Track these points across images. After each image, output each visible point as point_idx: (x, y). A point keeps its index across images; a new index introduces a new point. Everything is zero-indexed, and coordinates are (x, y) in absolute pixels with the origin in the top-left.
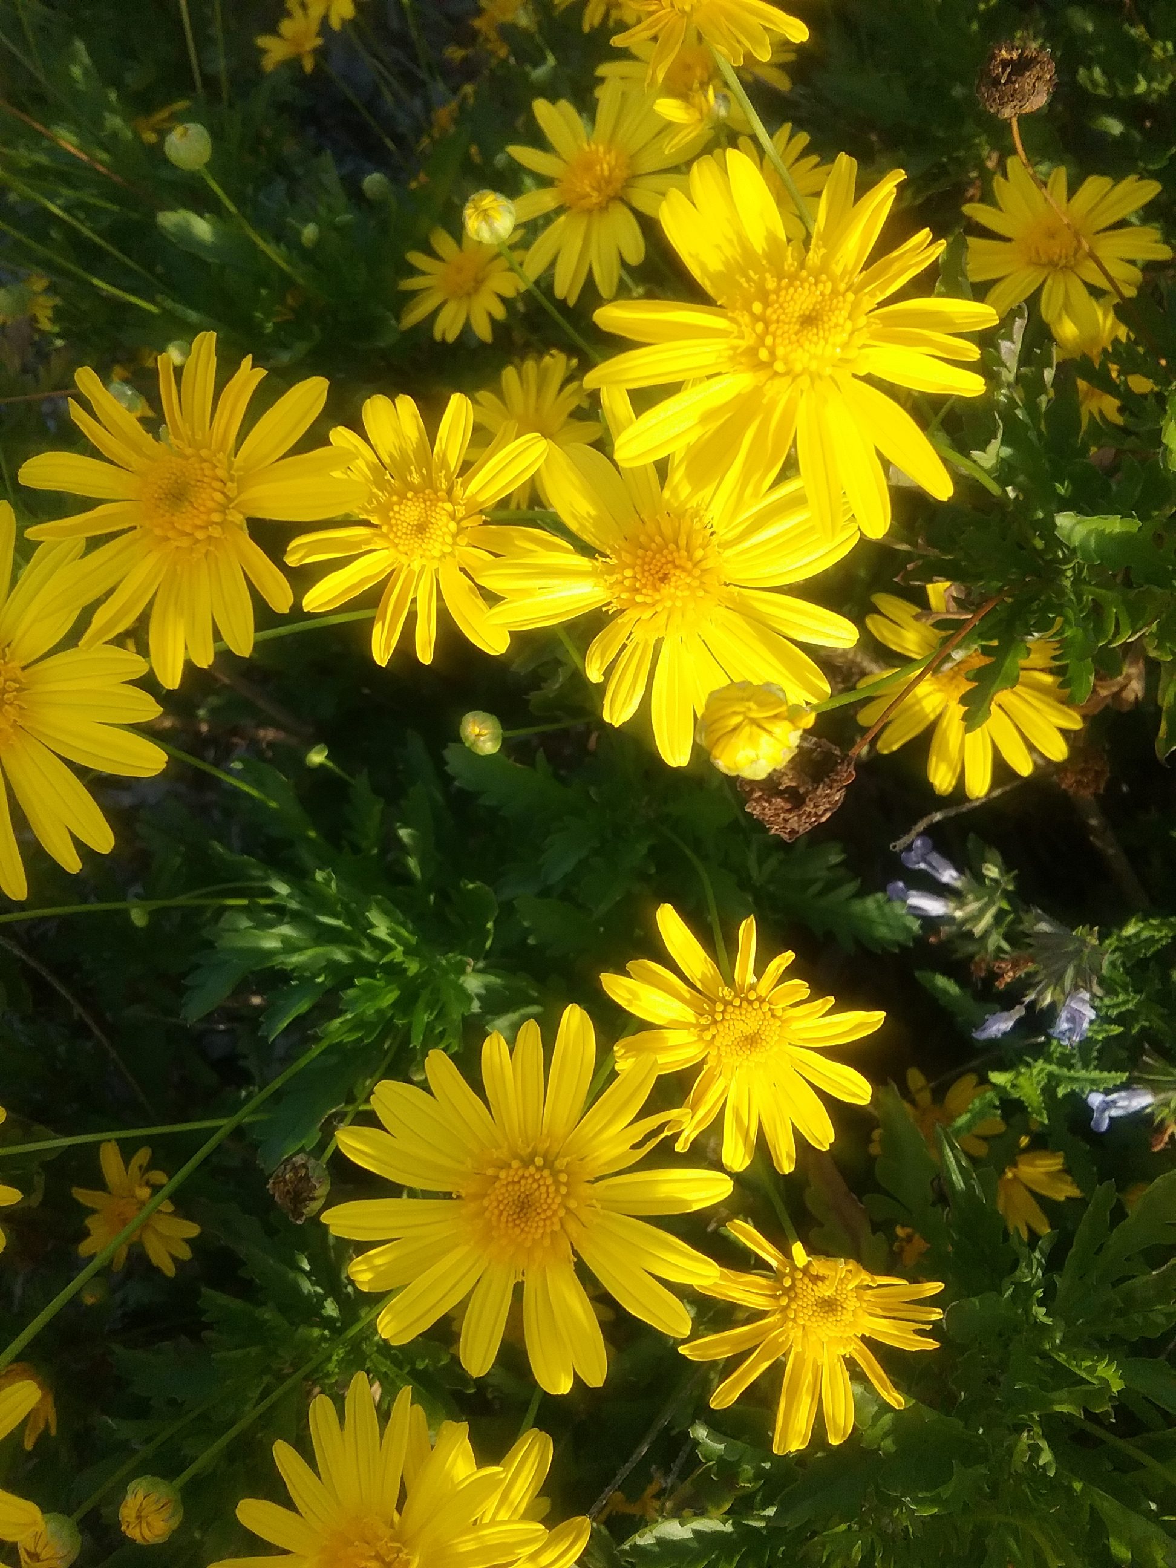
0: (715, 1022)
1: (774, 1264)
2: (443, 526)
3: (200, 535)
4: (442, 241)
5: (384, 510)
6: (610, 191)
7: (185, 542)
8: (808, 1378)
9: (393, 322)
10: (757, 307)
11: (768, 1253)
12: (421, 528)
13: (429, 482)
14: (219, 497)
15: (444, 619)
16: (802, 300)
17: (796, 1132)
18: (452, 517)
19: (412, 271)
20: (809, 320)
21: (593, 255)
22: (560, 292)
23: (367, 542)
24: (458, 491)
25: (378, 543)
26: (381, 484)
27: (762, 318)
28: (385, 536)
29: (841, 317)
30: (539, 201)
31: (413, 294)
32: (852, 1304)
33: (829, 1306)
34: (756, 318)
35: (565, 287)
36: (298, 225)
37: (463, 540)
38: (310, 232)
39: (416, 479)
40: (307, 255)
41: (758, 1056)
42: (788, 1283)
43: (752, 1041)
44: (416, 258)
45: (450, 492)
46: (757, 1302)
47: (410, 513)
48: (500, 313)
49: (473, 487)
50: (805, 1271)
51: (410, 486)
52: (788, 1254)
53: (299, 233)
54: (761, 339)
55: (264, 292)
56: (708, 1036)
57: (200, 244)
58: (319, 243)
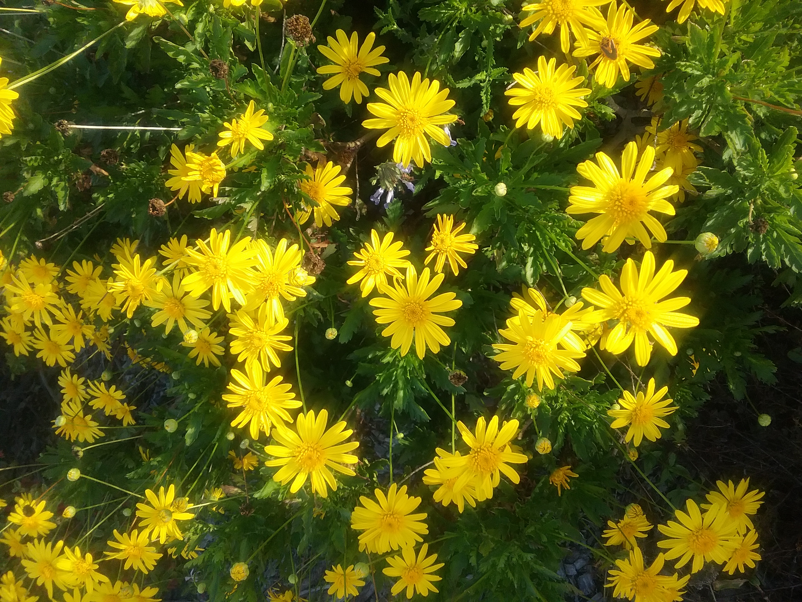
0: (374, 270)
1: (435, 254)
2: (259, 334)
3: (266, 397)
4: (193, 354)
5: (256, 348)
6: (178, 303)
7: (268, 400)
8: (460, 245)
9: (219, 368)
10: (213, 277)
11: (432, 255)
12: (260, 339)
13: (249, 338)
14: (258, 393)
15: (280, 334)
16: (211, 269)
17: (399, 250)
18: (257, 332)
19: (202, 364)
20: (216, 267)
21: (198, 308)
22: (209, 317)
23: (263, 352)
24: (251, 331)
25: (264, 349)
26: (250, 349)
27: (215, 276)
28: (262, 348)
29: (215, 261)
30: (182, 325)
31: (210, 363)
32: (442, 236)
33: (442, 241)
34: (215, 278)
35: (207, 315)
36: (189, 399)
37: (262, 329)
38: (191, 396)
39: (249, 341)
40: (198, 398)
41: (381, 260)
42: (438, 251)
43: (377, 261)
44: (198, 362)
45: (251, 333)
46: (444, 258)
47: (256, 342)
48: (215, 334)
49: (250, 327)
50: (435, 246)
51: (250, 342)
52: (431, 252)
53: (191, 399)
54: (219, 276)
55: (210, 411)
56: (377, 272)
57: (195, 432)
58: (194, 393)
